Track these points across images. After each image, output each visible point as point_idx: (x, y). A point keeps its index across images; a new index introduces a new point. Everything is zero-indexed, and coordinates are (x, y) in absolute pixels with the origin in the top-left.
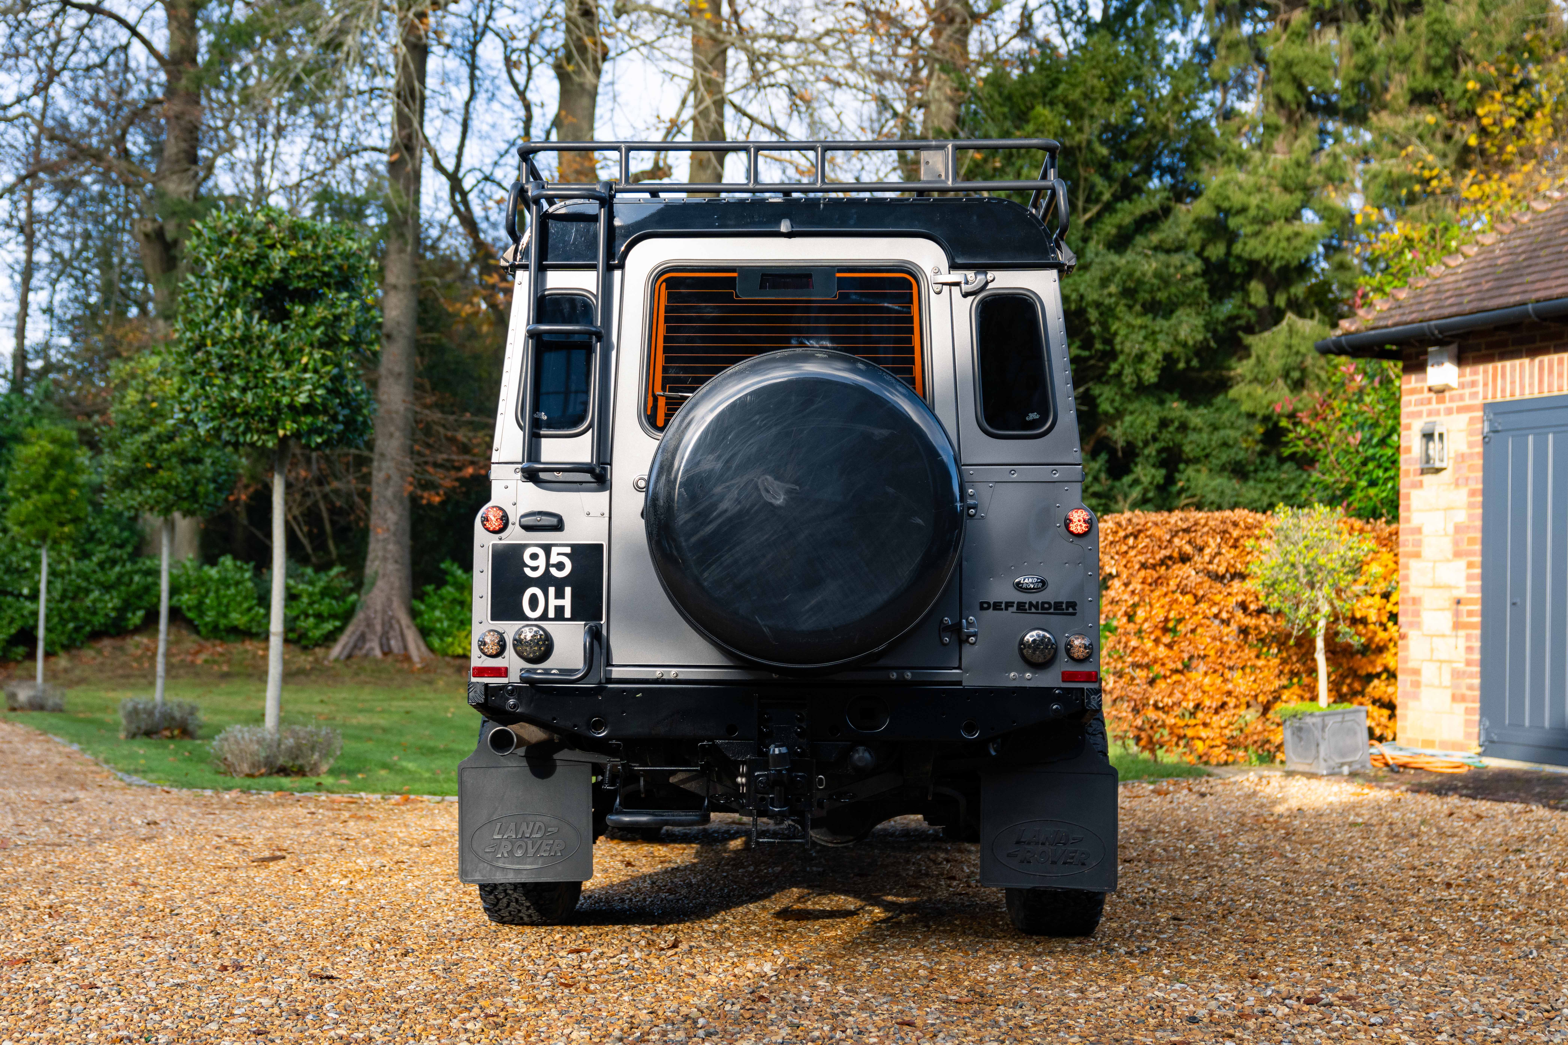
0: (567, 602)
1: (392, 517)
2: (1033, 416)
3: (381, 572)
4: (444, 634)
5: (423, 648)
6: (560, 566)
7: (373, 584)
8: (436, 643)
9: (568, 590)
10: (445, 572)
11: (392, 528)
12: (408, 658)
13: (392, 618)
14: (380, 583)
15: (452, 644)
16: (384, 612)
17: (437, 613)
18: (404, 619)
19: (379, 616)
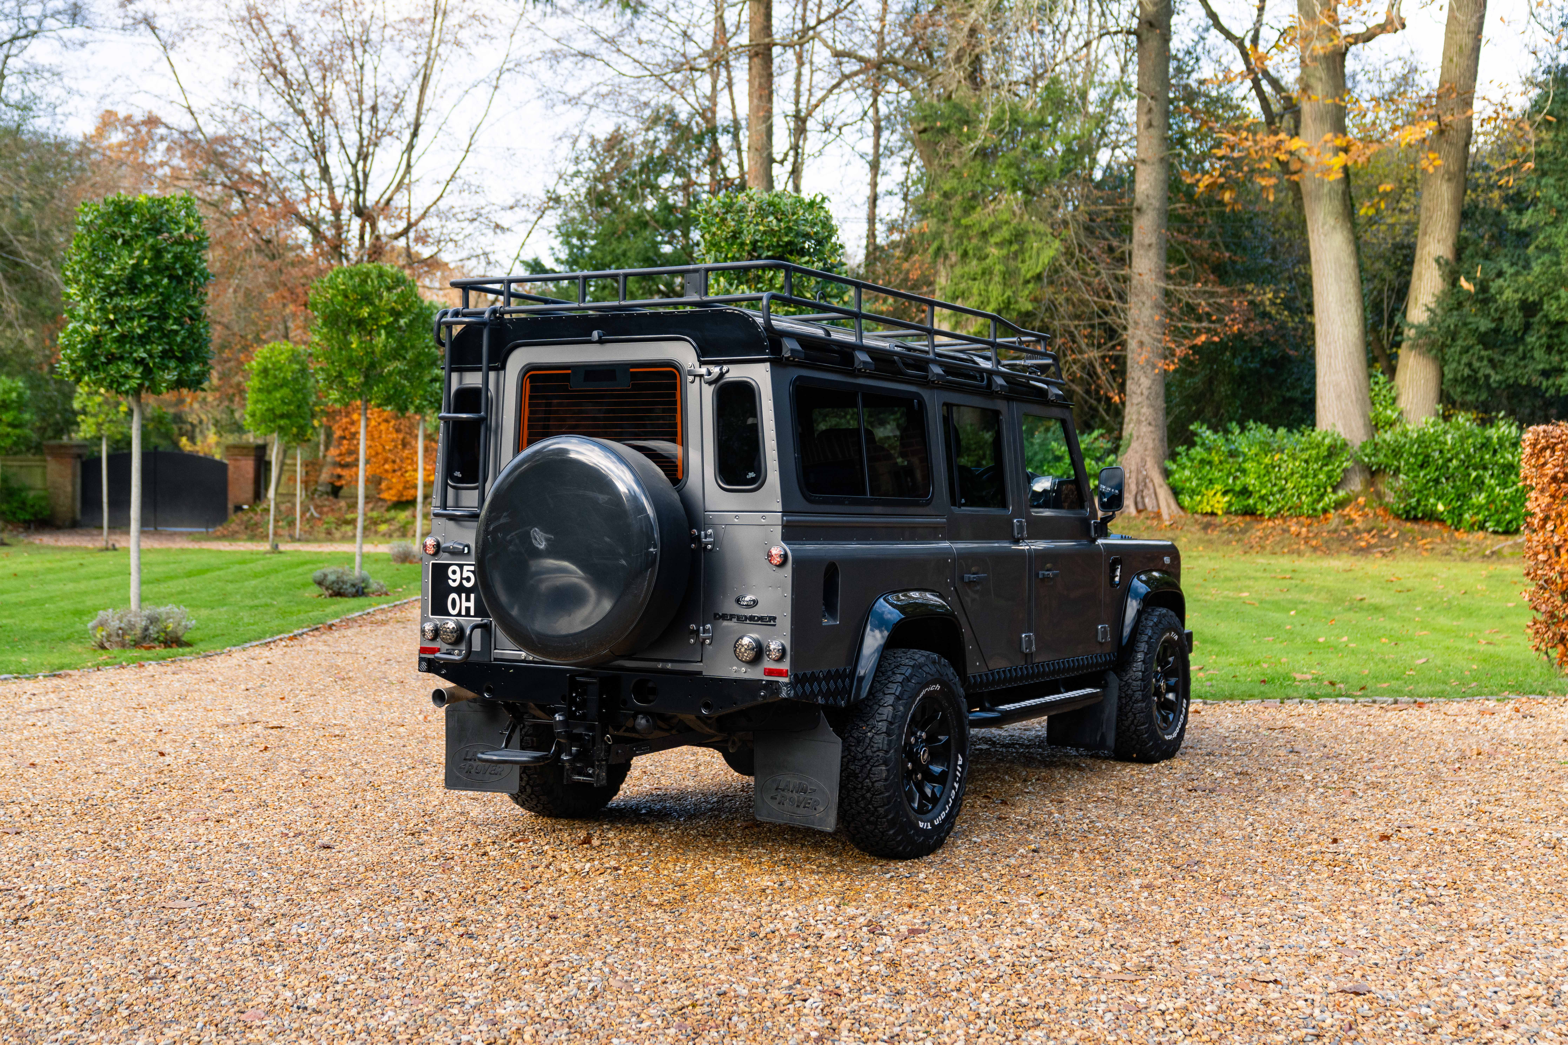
0: (471, 604)
1: (1145, 382)
2: (751, 475)
3: (1135, 434)
4: (1193, 492)
5: (1174, 506)
6: (468, 579)
7: (1129, 446)
8: (1186, 500)
9: (472, 596)
10: (1194, 434)
11: (1146, 392)
12: (1158, 516)
13: (1146, 477)
14: (1134, 445)
15: (1201, 502)
16: (1139, 472)
17: (1187, 473)
18: (1157, 478)
19: (1134, 475)
